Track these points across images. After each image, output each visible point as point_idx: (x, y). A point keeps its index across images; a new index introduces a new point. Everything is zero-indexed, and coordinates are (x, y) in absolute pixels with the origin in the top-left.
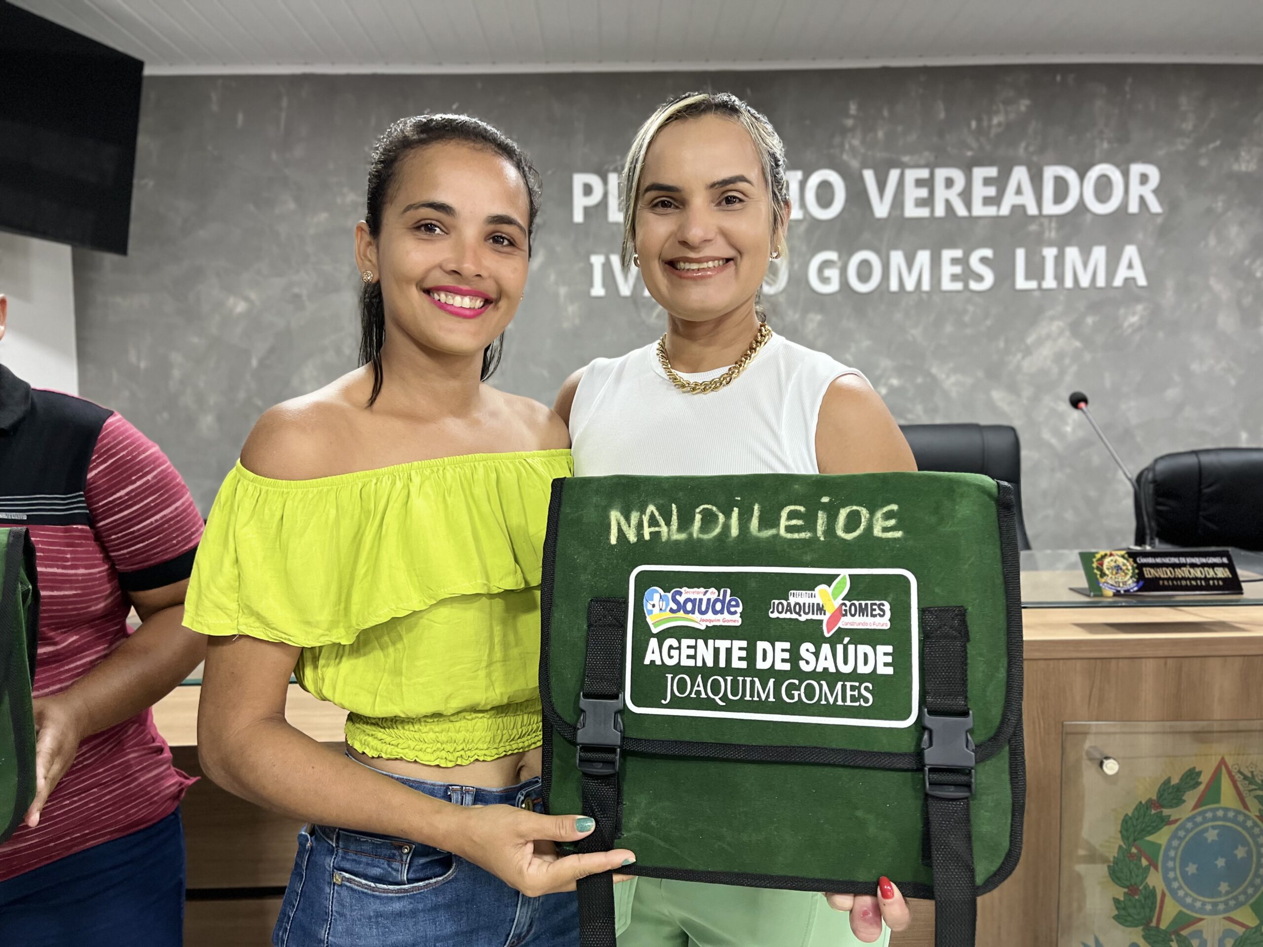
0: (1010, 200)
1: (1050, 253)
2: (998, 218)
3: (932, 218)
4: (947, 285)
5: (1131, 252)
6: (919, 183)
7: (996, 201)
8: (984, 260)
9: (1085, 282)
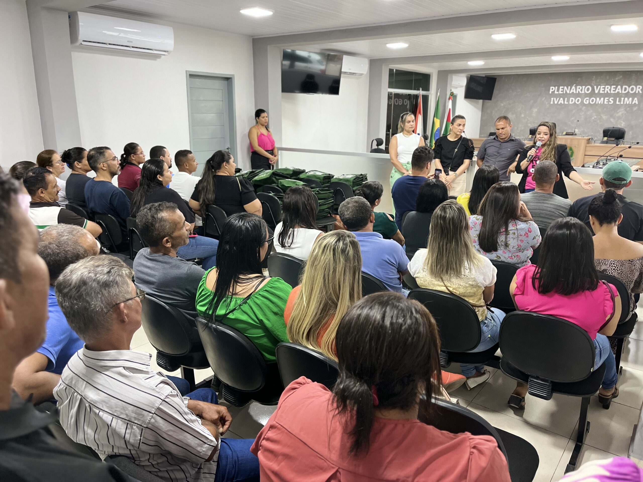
0: (617, 91)
1: (622, 99)
2: (615, 93)
3: (604, 93)
4: (605, 103)
5: (636, 99)
6: (603, 88)
7: (615, 91)
8: (612, 99)
9: (628, 103)
